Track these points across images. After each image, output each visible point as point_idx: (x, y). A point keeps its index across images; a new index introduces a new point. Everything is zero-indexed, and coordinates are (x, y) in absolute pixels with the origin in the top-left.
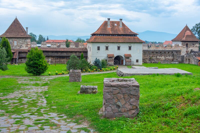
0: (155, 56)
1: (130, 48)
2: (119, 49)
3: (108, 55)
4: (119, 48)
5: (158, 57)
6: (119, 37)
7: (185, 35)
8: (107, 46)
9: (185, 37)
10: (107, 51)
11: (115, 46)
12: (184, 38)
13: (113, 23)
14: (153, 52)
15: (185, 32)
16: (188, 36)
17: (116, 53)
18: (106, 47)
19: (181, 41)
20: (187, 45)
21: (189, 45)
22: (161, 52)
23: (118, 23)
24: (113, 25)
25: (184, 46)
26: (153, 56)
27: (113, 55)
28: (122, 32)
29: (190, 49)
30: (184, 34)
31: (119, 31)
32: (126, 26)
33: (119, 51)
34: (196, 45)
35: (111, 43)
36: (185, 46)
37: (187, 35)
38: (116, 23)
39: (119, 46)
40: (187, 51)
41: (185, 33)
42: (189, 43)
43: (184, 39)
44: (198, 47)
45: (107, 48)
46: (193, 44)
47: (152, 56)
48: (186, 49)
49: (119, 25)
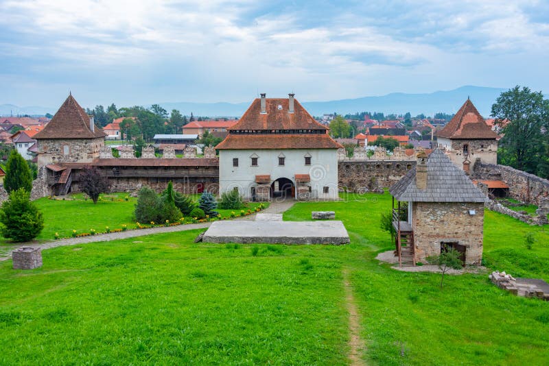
0: (383, 174)
1: (308, 161)
2: (283, 164)
3: (256, 177)
4: (282, 162)
5: (391, 177)
6: (285, 135)
7: (463, 124)
8: (255, 156)
9: (462, 127)
10: (254, 168)
11: (273, 157)
12: (460, 131)
13: (274, 102)
14: (378, 166)
15: (463, 115)
16: (469, 126)
17: (276, 173)
18: (253, 159)
19: (451, 139)
20: (466, 148)
21: (470, 149)
22: (398, 166)
23: (285, 103)
24: (275, 108)
25: (458, 152)
26: (378, 176)
27: (269, 176)
28: (291, 125)
29: (473, 158)
30: (461, 121)
31: (286, 120)
32: (304, 110)
33: (281, 167)
34: (489, 148)
35: (263, 149)
36: (461, 151)
37: (467, 122)
38: (280, 104)
39: (282, 156)
40: (467, 162)
41: (462, 119)
42: (470, 144)
43: (458, 134)
44: (495, 152)
45: (255, 162)
46: (482, 146)
47: (375, 174)
48: (462, 156)
49: (288, 108)
